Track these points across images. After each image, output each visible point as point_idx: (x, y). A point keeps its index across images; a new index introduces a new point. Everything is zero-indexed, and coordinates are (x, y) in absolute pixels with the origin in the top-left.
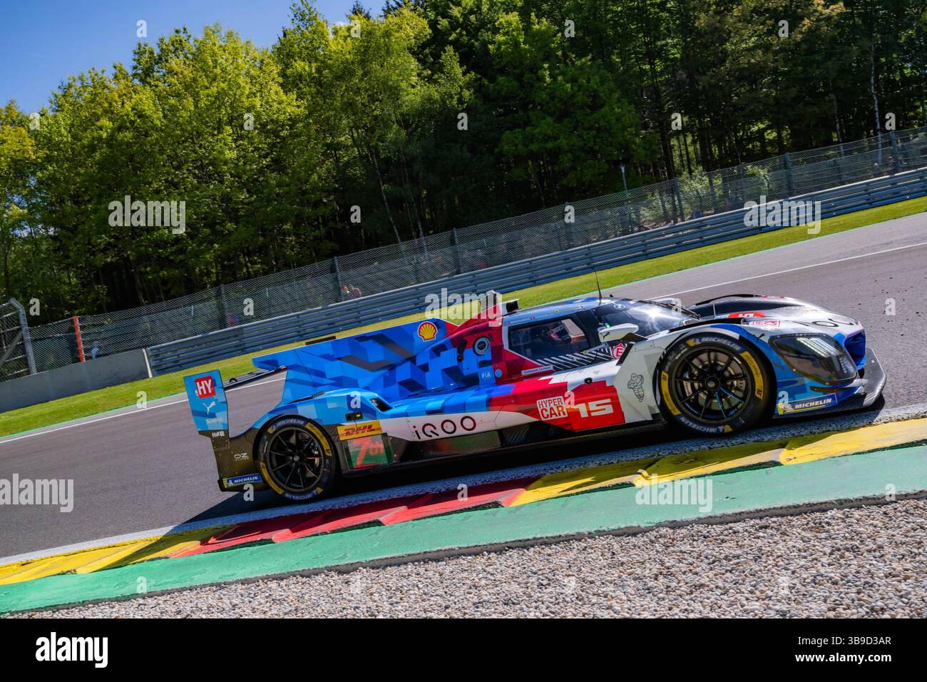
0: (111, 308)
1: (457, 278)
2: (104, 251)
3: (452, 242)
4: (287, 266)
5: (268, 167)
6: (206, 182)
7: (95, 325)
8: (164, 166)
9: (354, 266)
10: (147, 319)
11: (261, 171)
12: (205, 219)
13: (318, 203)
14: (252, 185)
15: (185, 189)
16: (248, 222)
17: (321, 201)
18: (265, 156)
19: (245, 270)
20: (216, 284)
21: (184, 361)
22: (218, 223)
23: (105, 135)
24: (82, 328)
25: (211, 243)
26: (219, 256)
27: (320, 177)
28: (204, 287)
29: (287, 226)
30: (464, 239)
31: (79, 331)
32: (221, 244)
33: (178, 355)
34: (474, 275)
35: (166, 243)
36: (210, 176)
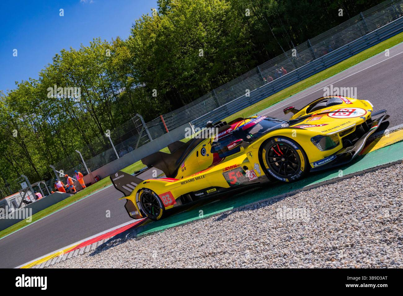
0: (173, 109)
1: (314, 62)
2: (165, 87)
3: (309, 46)
4: (238, 75)
5: (220, 35)
7: (169, 117)
8: (179, 46)
9: (267, 68)
10: (188, 110)
11: (218, 38)
12: (200, 64)
13: (244, 46)
14: (216, 44)
15: (189, 54)
16: (218, 61)
17: (246, 43)
18: (218, 31)
19: (221, 81)
20: (211, 90)
22: (206, 64)
23: (154, 40)
24: (165, 119)
25: (205, 73)
26: (209, 78)
27: (243, 33)
28: (206, 92)
29: (235, 58)
30: (314, 43)
31: (164, 121)
32: (209, 73)
33: (203, 122)
34: (322, 58)
35: (187, 78)
36: (198, 45)
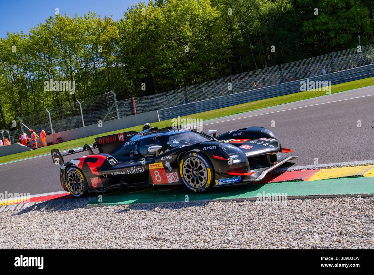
0: (145, 94)
2: (143, 72)
3: (280, 70)
4: (211, 79)
5: (205, 39)
6: (181, 45)
7: (140, 101)
8: (165, 39)
10: (158, 99)
11: (201, 40)
12: (180, 60)
13: (223, 54)
15: (173, 48)
16: (196, 62)
17: (225, 52)
18: (204, 34)
19: (194, 80)
20: (183, 86)
21: (172, 116)
22: (185, 62)
23: (144, 28)
24: (135, 102)
25: (182, 69)
26: (185, 75)
27: (225, 43)
28: (179, 87)
29: (212, 63)
30: (285, 68)
31: (134, 103)
32: (186, 70)
33: (170, 113)
34: (289, 83)
35: (165, 69)
36: (182, 43)
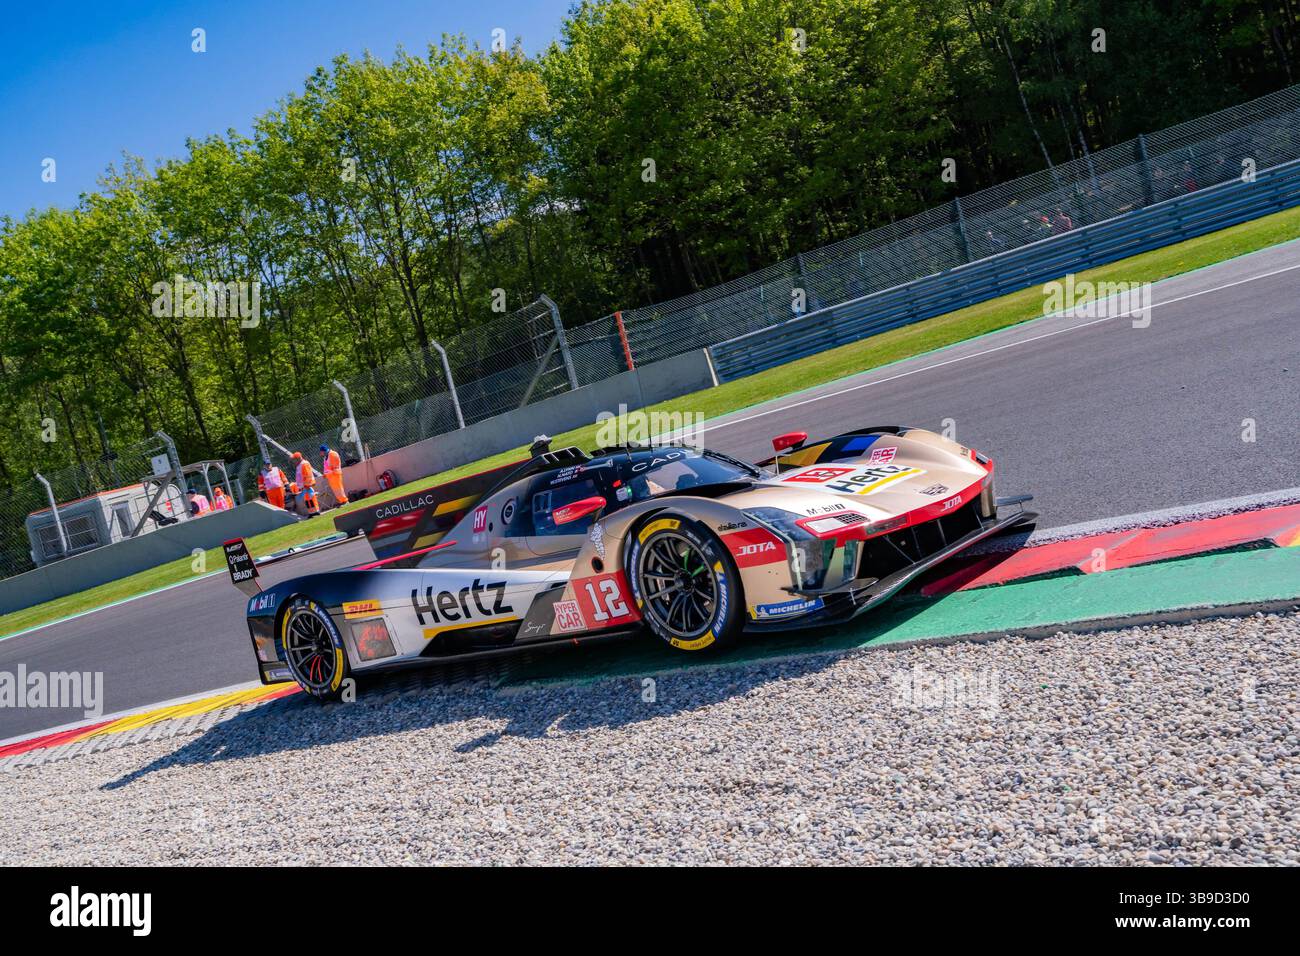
0: (658, 298)
1: (1148, 211)
2: (643, 223)
3: (1138, 156)
4: (885, 218)
5: (849, 79)
6: (766, 113)
7: (642, 322)
8: (709, 97)
9: (988, 208)
10: (704, 309)
11: (841, 86)
12: (768, 164)
13: (924, 123)
14: (825, 107)
15: (738, 126)
16: (827, 164)
17: (927, 119)
18: (845, 64)
19: (825, 231)
20: (788, 255)
21: (759, 361)
22: (786, 169)
23: (632, 67)
24: (627, 326)
25: (779, 197)
26: (790, 215)
27: (925, 82)
28: (772, 260)
29: (881, 162)
30: (1155, 150)
31: (624, 331)
32: (792, 198)
33: (749, 354)
34: (1175, 204)
35: (719, 204)
36: (770, 104)
